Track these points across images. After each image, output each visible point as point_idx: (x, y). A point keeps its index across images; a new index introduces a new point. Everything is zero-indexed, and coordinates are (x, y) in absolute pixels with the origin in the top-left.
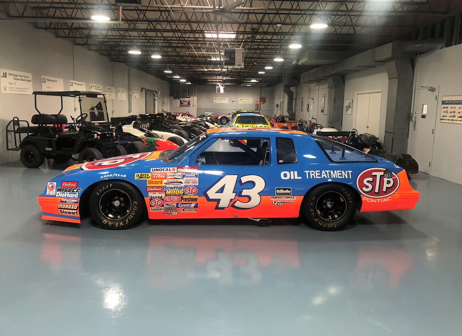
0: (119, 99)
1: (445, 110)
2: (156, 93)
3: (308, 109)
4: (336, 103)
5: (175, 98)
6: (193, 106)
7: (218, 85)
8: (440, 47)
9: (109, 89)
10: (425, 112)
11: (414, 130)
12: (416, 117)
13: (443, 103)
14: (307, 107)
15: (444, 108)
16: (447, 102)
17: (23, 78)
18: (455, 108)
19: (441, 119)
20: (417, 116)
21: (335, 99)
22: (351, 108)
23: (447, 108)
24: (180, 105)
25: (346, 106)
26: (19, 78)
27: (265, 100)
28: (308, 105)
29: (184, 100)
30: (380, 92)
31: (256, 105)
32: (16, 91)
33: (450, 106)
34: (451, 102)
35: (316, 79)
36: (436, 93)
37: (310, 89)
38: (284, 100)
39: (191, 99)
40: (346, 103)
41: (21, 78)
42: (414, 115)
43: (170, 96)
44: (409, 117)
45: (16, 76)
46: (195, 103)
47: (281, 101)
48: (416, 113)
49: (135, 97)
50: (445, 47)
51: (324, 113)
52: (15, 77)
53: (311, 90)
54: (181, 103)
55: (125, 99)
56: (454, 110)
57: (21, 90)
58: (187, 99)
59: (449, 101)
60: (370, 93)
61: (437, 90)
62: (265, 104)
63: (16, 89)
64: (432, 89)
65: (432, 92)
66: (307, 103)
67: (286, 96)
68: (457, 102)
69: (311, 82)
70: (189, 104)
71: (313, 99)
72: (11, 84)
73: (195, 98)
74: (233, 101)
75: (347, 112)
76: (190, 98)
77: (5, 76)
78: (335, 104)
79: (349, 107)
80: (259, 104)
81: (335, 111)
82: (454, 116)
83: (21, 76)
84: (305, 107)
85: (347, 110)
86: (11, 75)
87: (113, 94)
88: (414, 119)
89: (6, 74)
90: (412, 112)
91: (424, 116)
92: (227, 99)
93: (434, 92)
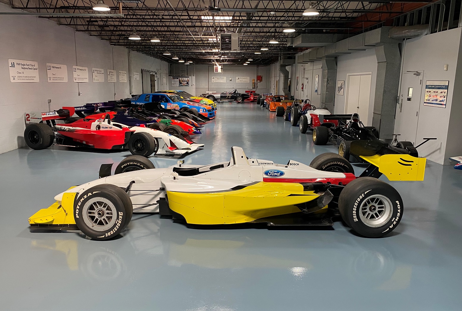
0: (120, 81)
1: (428, 94)
2: (156, 74)
3: (302, 88)
4: (328, 83)
5: (174, 78)
6: (192, 85)
7: (216, 65)
8: (426, 33)
9: (111, 72)
10: (410, 96)
11: (401, 112)
12: (402, 100)
13: (427, 87)
14: (302, 87)
15: (427, 92)
16: (431, 86)
17: (30, 67)
18: (437, 92)
19: (424, 103)
20: (403, 98)
21: (328, 80)
22: (343, 88)
23: (430, 92)
24: (179, 85)
25: (338, 87)
26: (26, 67)
27: (262, 79)
28: (303, 85)
29: (182, 79)
30: (370, 74)
31: (253, 84)
32: (24, 79)
33: (432, 90)
34: (434, 87)
35: (309, 60)
36: (420, 77)
37: (304, 69)
38: (280, 78)
39: (190, 78)
40: (339, 84)
41: (28, 66)
42: (401, 98)
43: (169, 76)
44: (396, 100)
45: (24, 65)
46: (194, 83)
47: (277, 80)
48: (402, 96)
49: (136, 79)
50: (430, 33)
51: (318, 93)
52: (22, 66)
53: (306, 70)
54: (180, 83)
55: (126, 82)
56: (437, 94)
57: (29, 78)
58: (186, 79)
59: (432, 85)
60: (361, 75)
61: (422, 74)
62: (261, 82)
63: (24, 78)
64: (417, 74)
65: (417, 76)
66: (302, 83)
67: (282, 75)
68: (439, 87)
69: (305, 62)
70: (188, 83)
71: (307, 79)
72: (19, 73)
73: (194, 78)
74: (230, 80)
76: (188, 77)
77: (13, 65)
78: (328, 85)
79: (341, 88)
80: (256, 82)
81: (328, 91)
82: (436, 100)
83: (28, 65)
84: (300, 86)
85: (339, 91)
86: (19, 64)
87: (115, 78)
88: (400, 102)
89: (14, 64)
90: (398, 95)
91: (409, 99)
92: (225, 78)
93: (419, 76)
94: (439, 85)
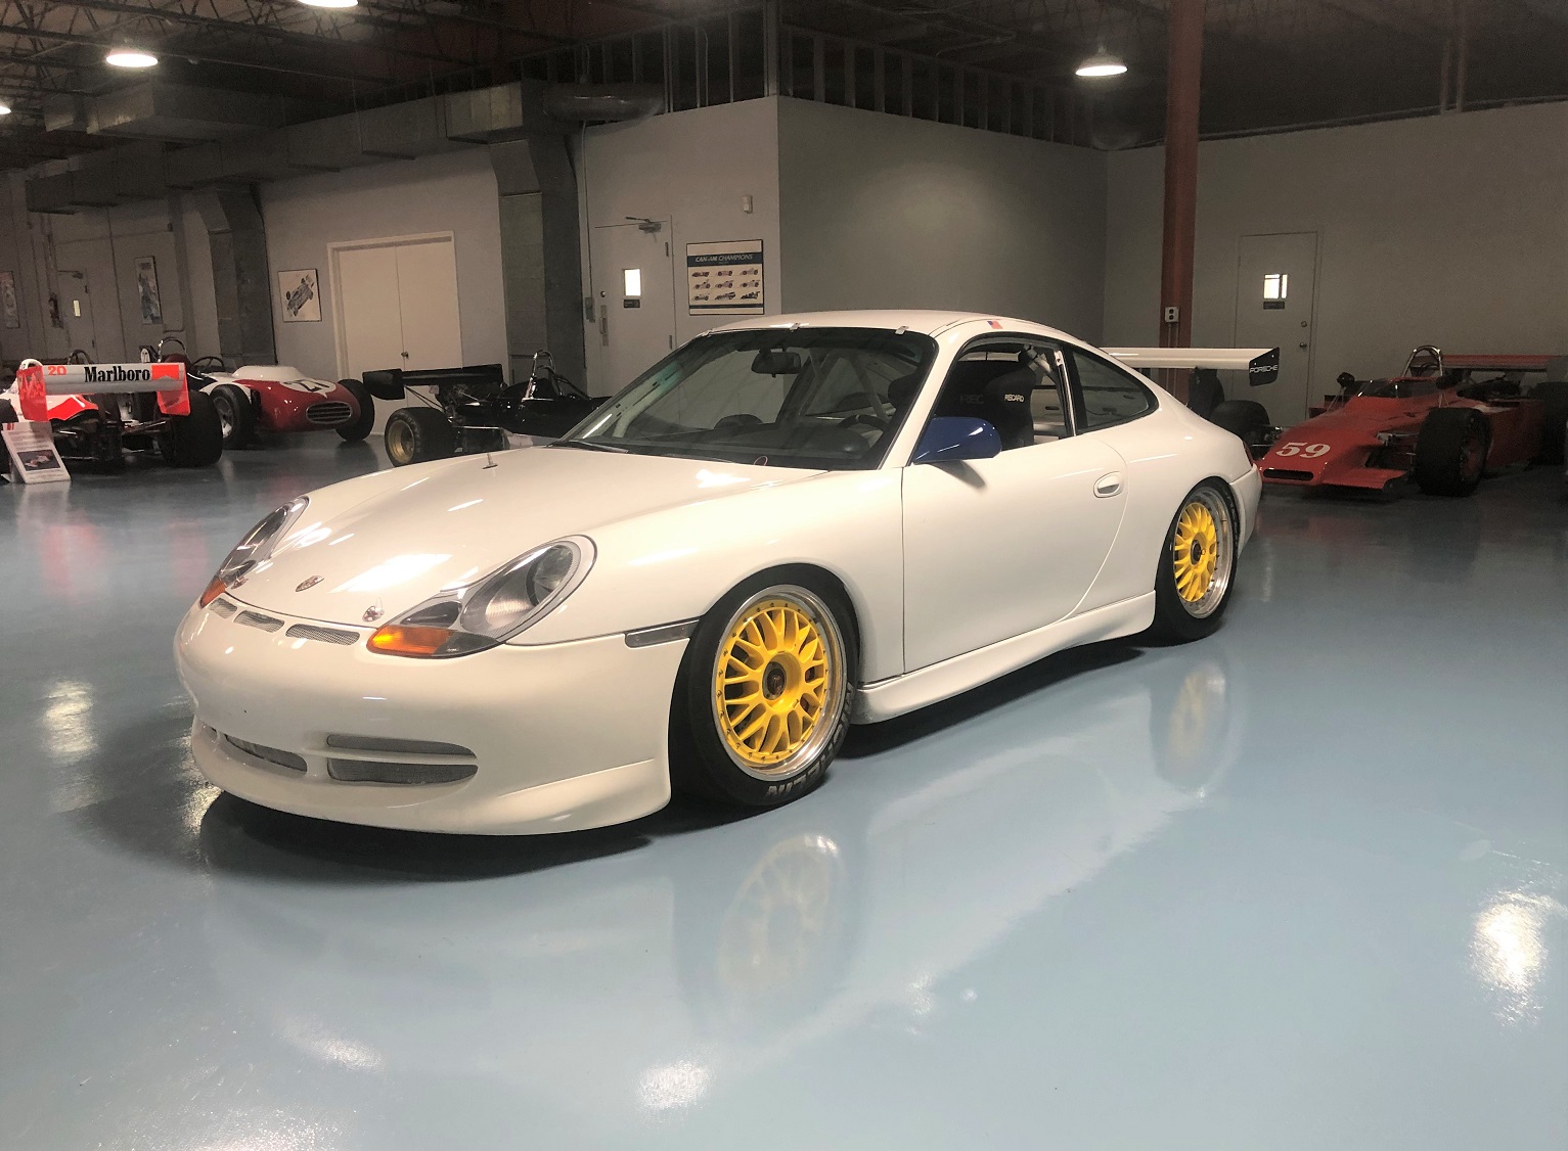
1: (701, 280)
3: (55, 315)
4: (244, 283)
8: (655, 110)
10: (633, 291)
11: (605, 343)
12: (604, 308)
13: (692, 261)
14: (52, 308)
15: (696, 275)
16: (705, 259)
18: (731, 273)
19: (691, 307)
20: (606, 302)
21: (239, 271)
22: (315, 295)
23: (706, 274)
25: (288, 295)
28: (54, 301)
30: (448, 239)
33: (713, 270)
34: (715, 259)
36: (663, 236)
40: (286, 282)
42: (597, 301)
44: (580, 308)
48: (602, 296)
50: (672, 109)
56: (729, 278)
59: (709, 256)
60: (396, 244)
61: (665, 226)
64: (649, 225)
65: (650, 235)
66: (45, 294)
68: (735, 258)
71: (79, 275)
75: (295, 313)
78: (242, 287)
79: (303, 294)
81: (247, 311)
82: (732, 296)
84: (32, 308)
85: (294, 306)
88: (597, 315)
90: (586, 293)
91: (632, 303)
93: (658, 234)
94: (733, 255)
